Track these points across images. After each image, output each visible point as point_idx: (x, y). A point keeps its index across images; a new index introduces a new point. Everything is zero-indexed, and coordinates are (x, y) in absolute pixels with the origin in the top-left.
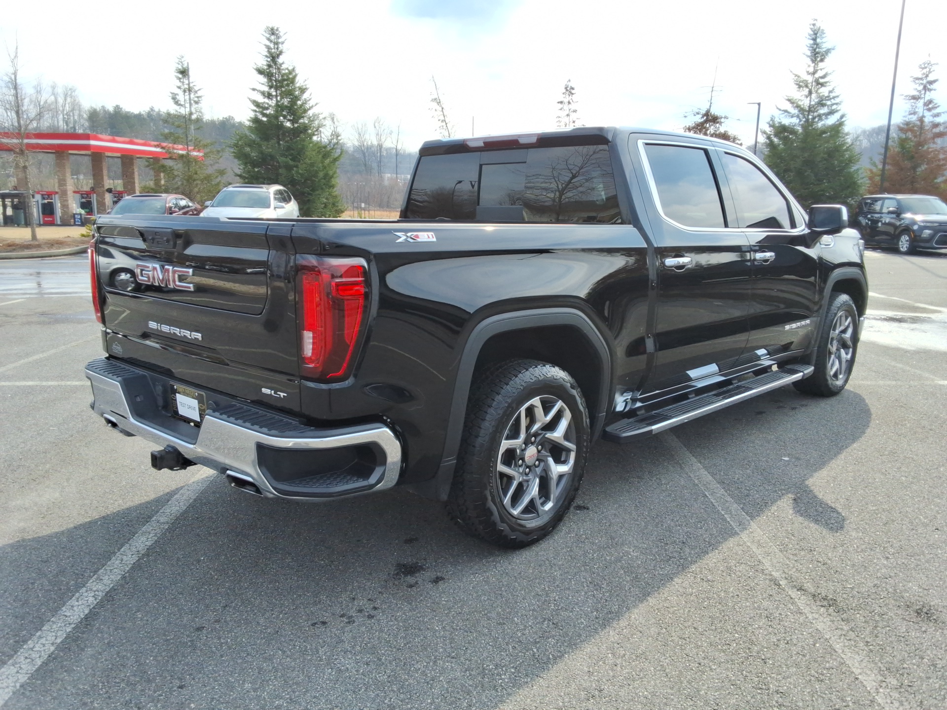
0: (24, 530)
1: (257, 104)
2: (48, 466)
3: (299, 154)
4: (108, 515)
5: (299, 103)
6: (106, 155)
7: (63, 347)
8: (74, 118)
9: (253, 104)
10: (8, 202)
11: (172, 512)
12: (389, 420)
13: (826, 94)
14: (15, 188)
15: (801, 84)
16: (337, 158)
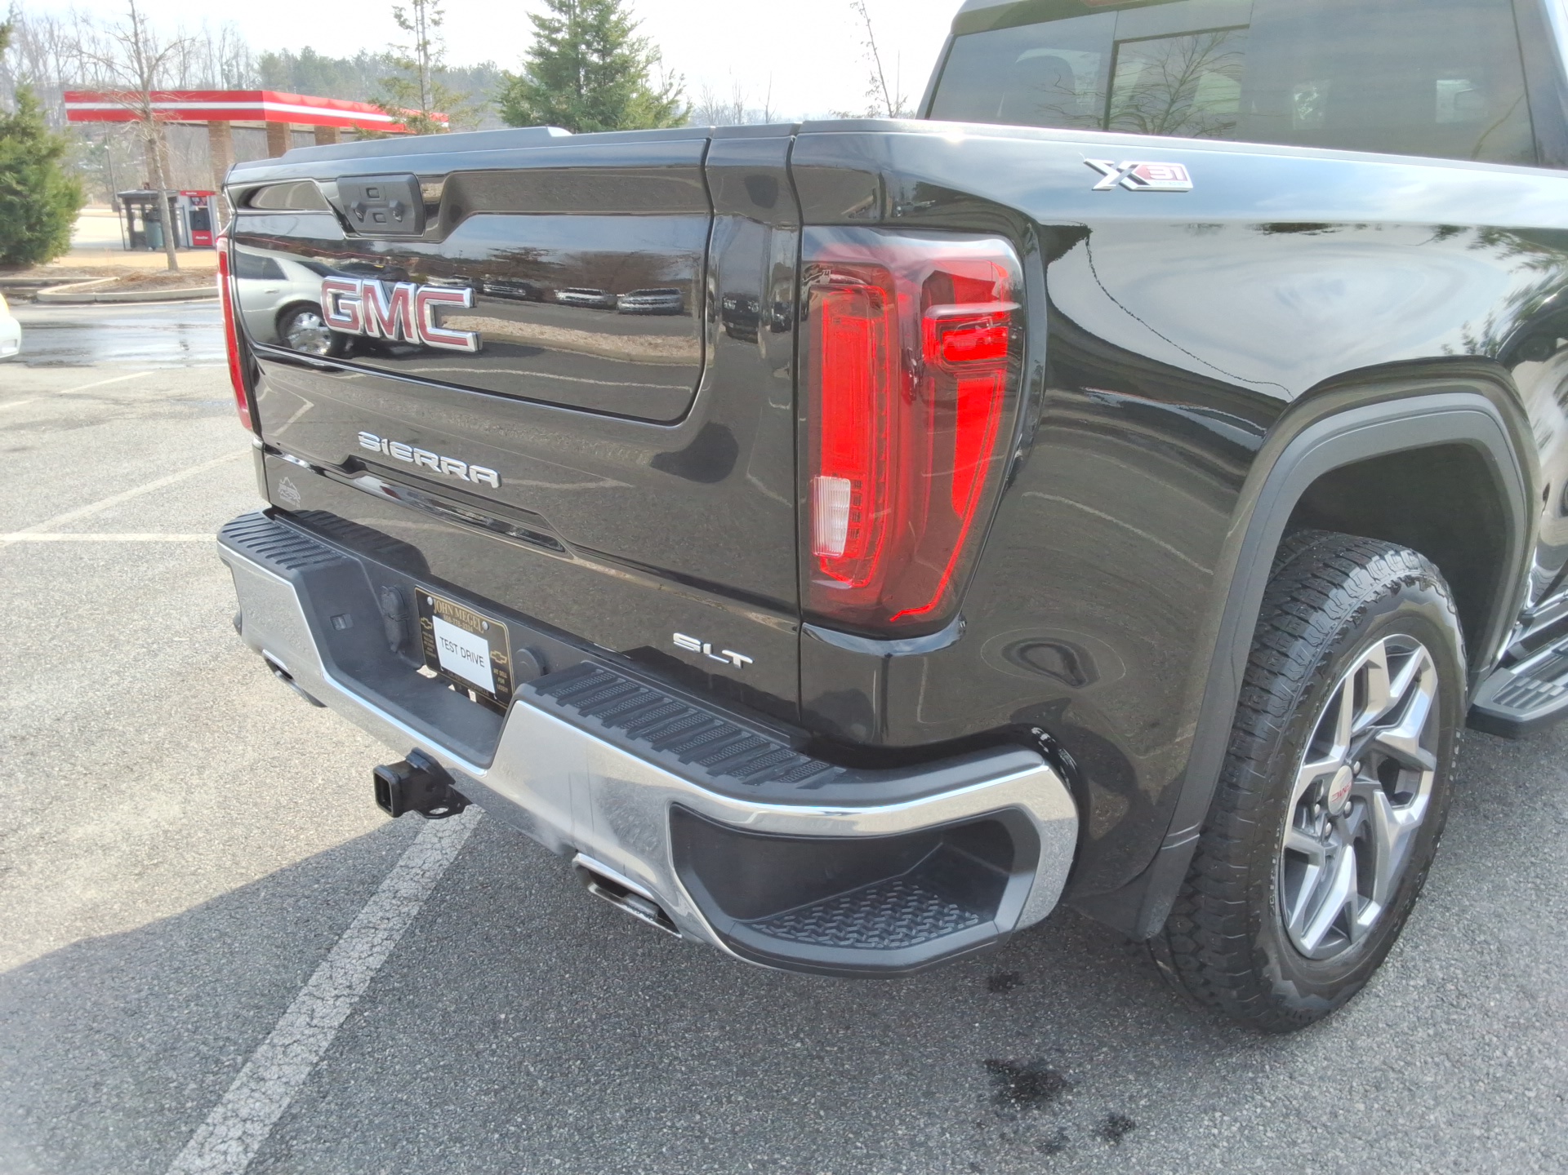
0: (91, 912)
1: (542, 23)
2: (162, 731)
3: (614, 112)
4: (283, 871)
5: (614, 18)
6: (291, 128)
7: (212, 463)
8: (238, 69)
9: (534, 22)
10: (136, 209)
11: (426, 867)
12: (1045, 737)
14: (147, 186)
16: (680, 119)
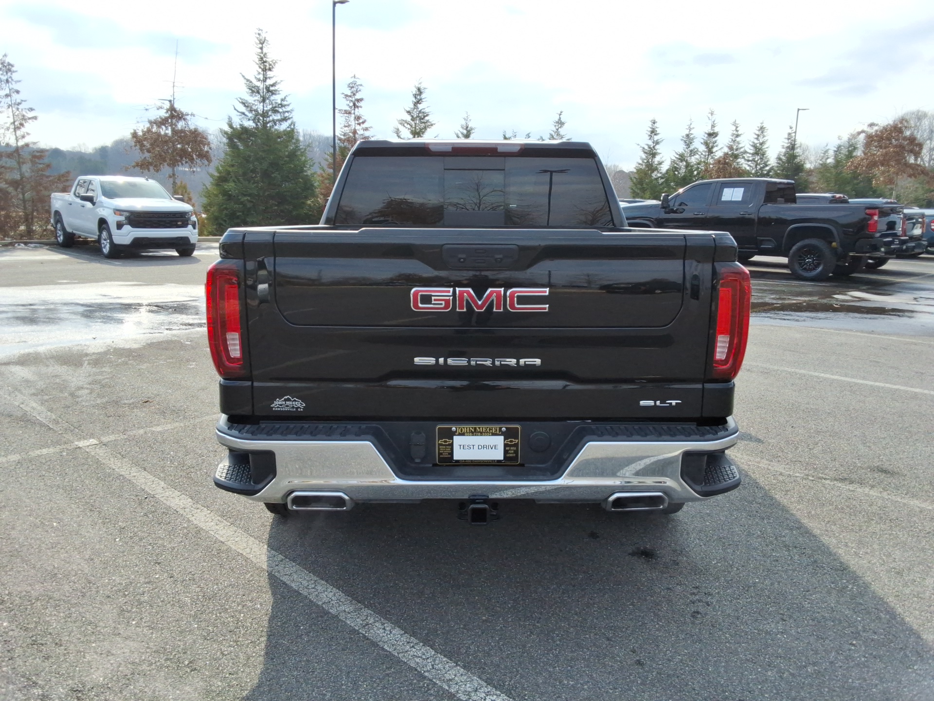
13: (279, 102)
15: (254, 90)
